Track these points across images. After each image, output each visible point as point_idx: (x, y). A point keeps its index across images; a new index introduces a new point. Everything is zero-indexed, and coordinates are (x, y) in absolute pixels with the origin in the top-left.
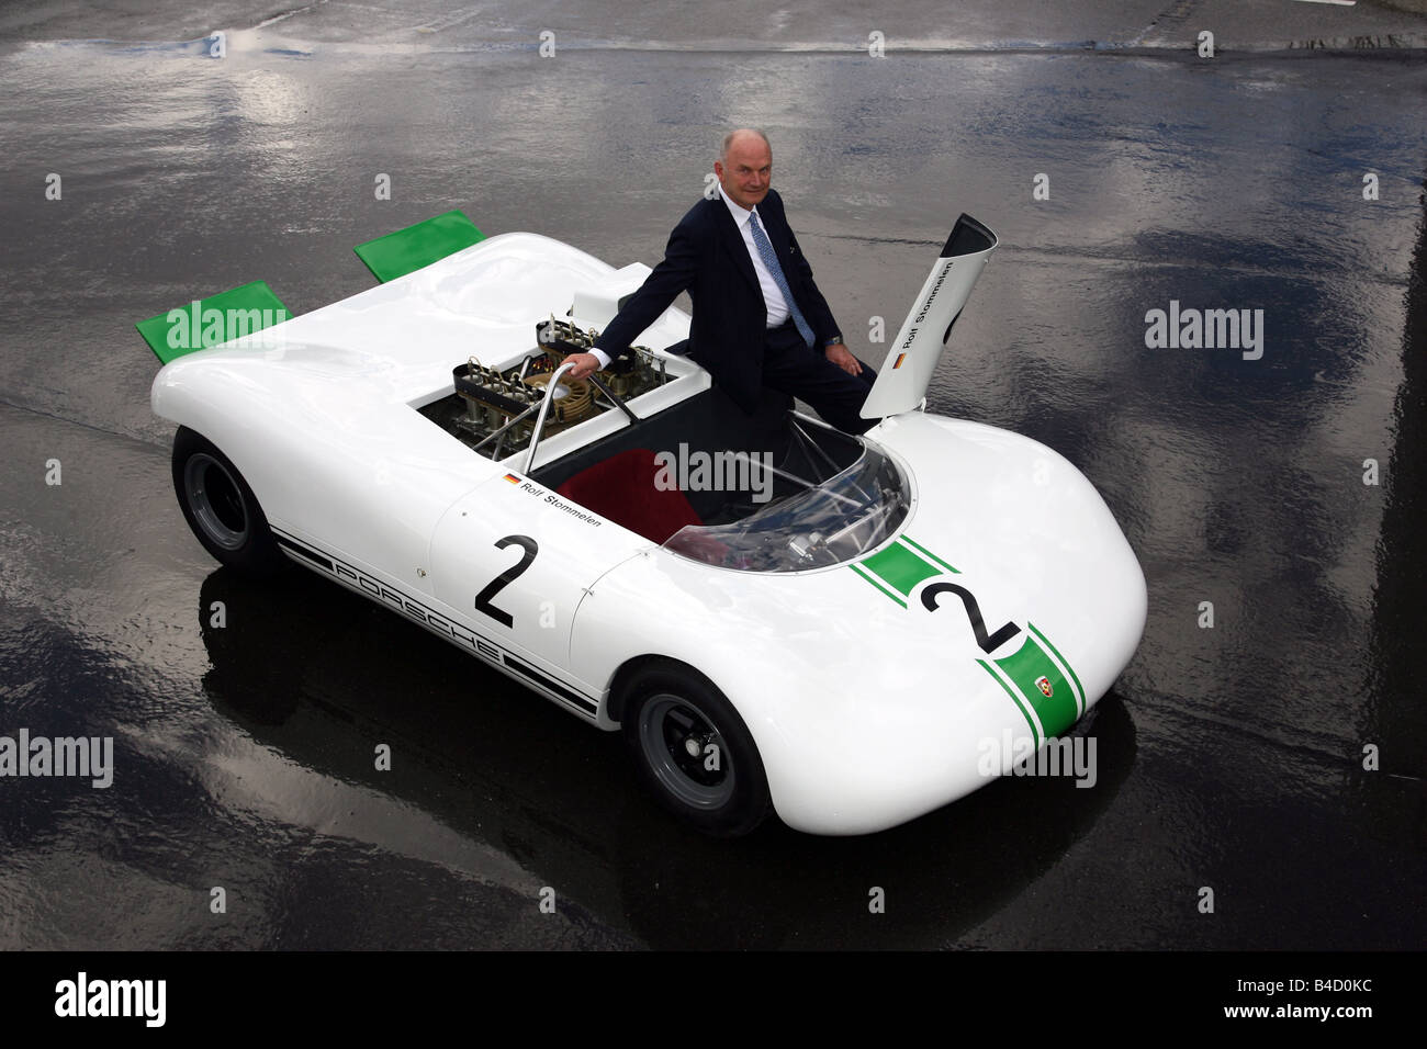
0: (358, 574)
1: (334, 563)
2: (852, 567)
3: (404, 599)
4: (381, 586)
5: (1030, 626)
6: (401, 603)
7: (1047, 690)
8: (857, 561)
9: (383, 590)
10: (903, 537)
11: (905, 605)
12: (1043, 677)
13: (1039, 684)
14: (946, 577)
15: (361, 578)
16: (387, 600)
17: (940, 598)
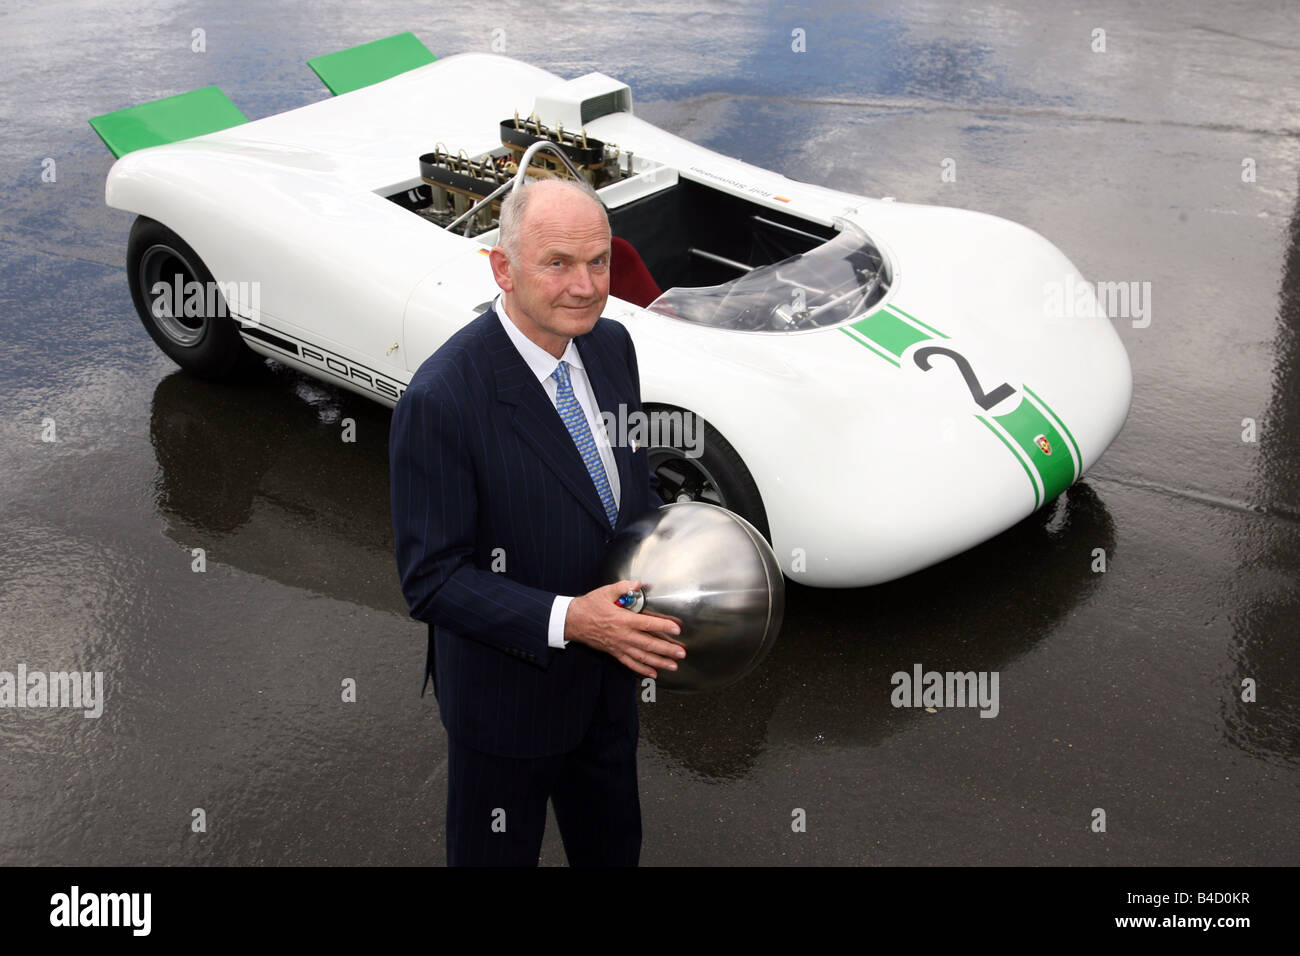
0: (326, 355)
1: (300, 345)
2: (841, 329)
3: (375, 376)
4: (349, 365)
5: (1025, 388)
6: (371, 381)
7: (1046, 448)
8: (845, 324)
9: (352, 369)
10: (889, 305)
11: (898, 366)
12: (1042, 436)
13: (1038, 442)
14: (937, 343)
15: (328, 359)
16: (356, 380)
17: (932, 359)
